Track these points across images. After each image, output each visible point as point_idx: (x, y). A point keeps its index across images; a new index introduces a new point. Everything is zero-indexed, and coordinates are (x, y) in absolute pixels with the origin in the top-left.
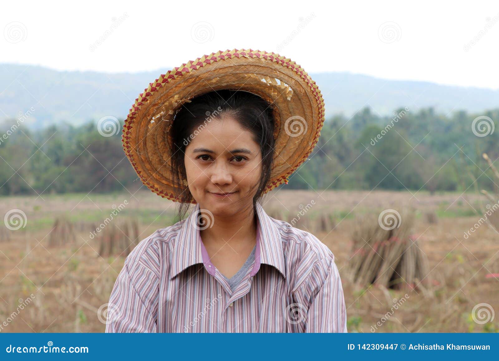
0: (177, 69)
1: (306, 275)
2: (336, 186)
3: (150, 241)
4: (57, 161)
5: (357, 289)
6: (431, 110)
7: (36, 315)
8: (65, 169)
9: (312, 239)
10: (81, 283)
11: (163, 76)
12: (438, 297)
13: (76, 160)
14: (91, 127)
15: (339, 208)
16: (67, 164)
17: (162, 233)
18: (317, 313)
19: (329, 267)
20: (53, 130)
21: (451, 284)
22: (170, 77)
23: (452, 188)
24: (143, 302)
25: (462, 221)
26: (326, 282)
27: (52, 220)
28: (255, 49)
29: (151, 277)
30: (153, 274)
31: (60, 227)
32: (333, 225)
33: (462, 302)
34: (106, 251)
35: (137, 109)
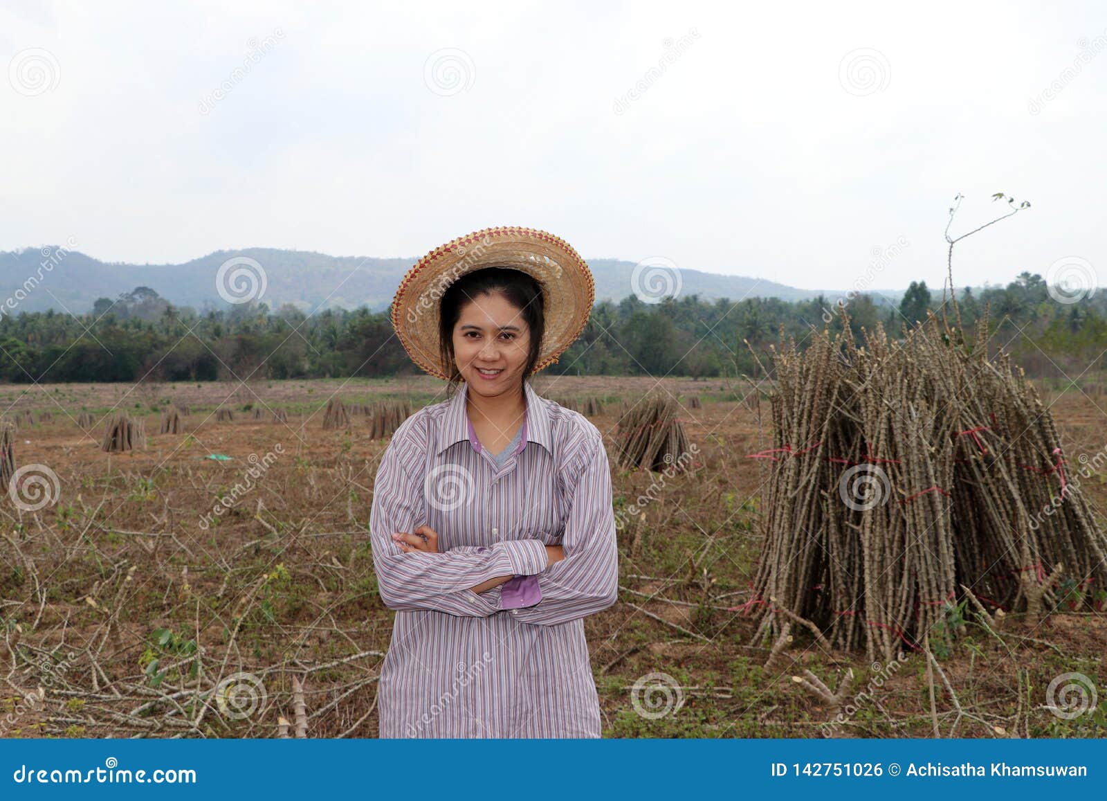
0: (445, 245)
1: (572, 455)
2: (603, 371)
3: (417, 419)
4: (331, 346)
5: (623, 471)
6: (695, 298)
7: (310, 494)
8: (338, 353)
9: (580, 419)
10: (354, 464)
11: (431, 253)
12: (700, 477)
13: (350, 344)
14: (364, 312)
15: (608, 393)
16: (340, 349)
17: (430, 410)
18: (583, 491)
19: (597, 446)
20: (328, 314)
21: (712, 466)
22: (438, 254)
23: (714, 374)
24: (409, 478)
25: (722, 405)
26: (593, 461)
27: (326, 402)
28: (524, 227)
29: (417, 453)
30: (419, 450)
31: (333, 410)
32: (600, 408)
33: (722, 482)
34: (378, 433)
35: (405, 286)
